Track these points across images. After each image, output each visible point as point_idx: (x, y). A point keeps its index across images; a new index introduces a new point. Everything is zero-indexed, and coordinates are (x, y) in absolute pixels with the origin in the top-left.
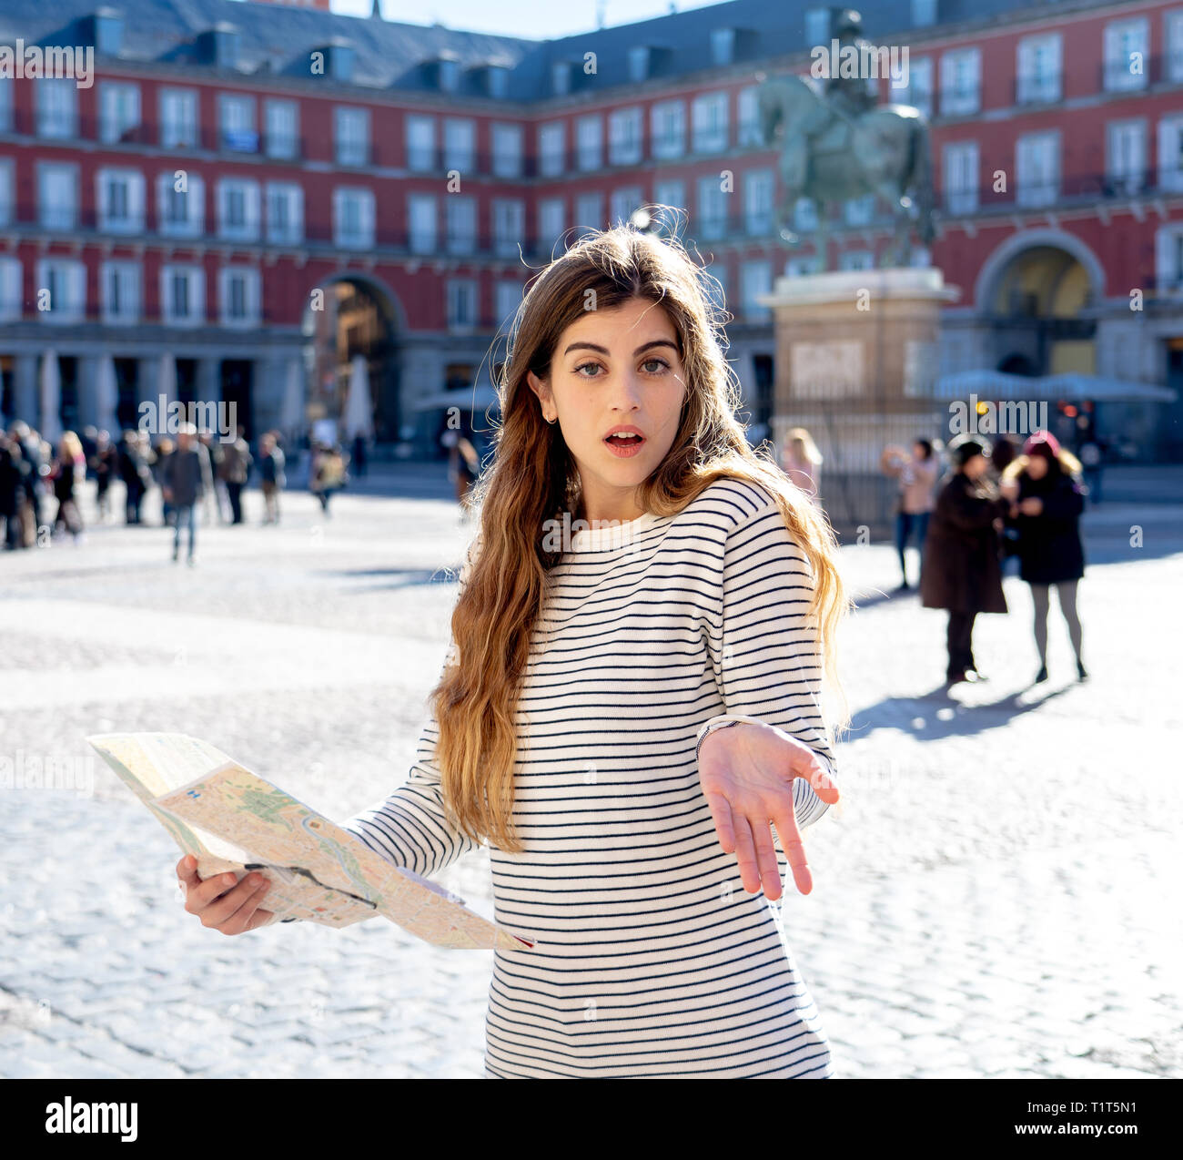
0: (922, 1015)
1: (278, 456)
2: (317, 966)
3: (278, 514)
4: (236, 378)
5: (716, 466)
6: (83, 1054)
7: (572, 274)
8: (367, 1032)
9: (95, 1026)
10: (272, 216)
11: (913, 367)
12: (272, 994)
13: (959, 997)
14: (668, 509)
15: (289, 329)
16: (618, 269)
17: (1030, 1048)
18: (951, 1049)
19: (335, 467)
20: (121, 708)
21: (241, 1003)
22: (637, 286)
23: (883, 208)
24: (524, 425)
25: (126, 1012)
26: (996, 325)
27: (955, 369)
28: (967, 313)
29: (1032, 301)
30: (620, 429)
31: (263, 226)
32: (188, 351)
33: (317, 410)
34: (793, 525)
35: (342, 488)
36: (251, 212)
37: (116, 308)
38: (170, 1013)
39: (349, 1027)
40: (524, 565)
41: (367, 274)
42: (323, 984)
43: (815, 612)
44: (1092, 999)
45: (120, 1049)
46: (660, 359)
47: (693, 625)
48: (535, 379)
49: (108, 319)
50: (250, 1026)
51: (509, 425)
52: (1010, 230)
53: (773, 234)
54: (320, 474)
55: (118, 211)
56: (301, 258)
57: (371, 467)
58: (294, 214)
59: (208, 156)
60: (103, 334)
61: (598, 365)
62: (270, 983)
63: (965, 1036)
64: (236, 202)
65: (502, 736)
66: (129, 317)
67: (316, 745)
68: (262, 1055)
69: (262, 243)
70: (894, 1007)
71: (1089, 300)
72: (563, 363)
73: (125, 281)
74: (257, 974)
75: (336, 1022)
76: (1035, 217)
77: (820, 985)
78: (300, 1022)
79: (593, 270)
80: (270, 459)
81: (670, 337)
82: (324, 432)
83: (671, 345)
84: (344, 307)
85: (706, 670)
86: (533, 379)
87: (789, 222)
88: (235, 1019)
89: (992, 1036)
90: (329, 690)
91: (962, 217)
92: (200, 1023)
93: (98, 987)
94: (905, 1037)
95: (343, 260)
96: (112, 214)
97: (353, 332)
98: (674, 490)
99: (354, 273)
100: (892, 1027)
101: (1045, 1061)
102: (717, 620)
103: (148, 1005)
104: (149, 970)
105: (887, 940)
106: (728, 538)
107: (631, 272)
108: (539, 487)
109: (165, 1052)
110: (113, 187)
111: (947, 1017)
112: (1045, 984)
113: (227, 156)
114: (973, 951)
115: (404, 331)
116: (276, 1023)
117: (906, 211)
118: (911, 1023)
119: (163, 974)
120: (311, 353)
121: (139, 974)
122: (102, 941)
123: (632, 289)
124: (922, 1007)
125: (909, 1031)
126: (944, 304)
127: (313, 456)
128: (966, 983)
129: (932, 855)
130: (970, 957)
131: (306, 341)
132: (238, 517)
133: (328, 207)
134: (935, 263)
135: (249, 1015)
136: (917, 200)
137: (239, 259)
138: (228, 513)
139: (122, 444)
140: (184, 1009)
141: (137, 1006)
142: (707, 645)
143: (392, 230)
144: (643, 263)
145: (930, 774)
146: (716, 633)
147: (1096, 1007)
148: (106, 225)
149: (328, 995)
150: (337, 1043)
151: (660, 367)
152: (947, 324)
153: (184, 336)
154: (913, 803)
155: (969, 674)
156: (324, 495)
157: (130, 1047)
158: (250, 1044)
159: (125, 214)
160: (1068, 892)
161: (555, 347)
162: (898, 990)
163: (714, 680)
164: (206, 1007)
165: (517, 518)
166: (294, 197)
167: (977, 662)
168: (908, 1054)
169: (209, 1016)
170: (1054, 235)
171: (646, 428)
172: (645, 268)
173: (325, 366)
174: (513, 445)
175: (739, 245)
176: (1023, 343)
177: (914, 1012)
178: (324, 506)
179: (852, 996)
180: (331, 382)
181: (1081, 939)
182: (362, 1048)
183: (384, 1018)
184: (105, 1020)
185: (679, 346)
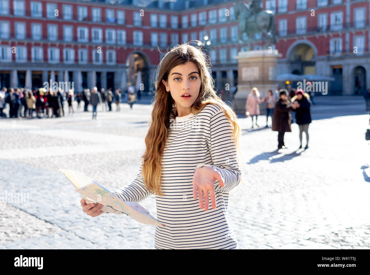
0: (269, 230)
1: (120, 95)
2: (125, 218)
3: (120, 109)
4: (110, 76)
5: (207, 101)
6: (69, 239)
7: (173, 56)
8: (136, 234)
9: (72, 232)
10: (119, 38)
11: (271, 73)
12: (114, 225)
13: (278, 225)
14: (196, 112)
15: (123, 65)
16: (184, 54)
17: (295, 238)
18: (276, 238)
19: (133, 97)
20: (81, 155)
21: (106, 227)
22: (189, 59)
23: (264, 35)
24: (161, 92)
25: (79, 229)
26: (291, 63)
27: (281, 73)
28: (284, 60)
29: (300, 57)
30: (185, 94)
31: (116, 40)
32: (99, 70)
33: (129, 84)
34: (226, 115)
35: (135, 102)
36: (114, 37)
37: (82, 60)
38: (89, 229)
39: (132, 233)
40: (162, 127)
41: (141, 51)
42: (126, 222)
43: (234, 135)
44: (310, 226)
45: (77, 238)
46: (195, 76)
47: (204, 140)
48: (164, 81)
49: (80, 62)
50: (108, 232)
51: (158, 92)
52: (295, 40)
53: (237, 42)
54: (129, 99)
55: (82, 37)
56: (126, 48)
57: (142, 97)
58: (124, 37)
59: (103, 24)
60: (79, 66)
61: (180, 78)
62: (114, 222)
63: (279, 235)
64: (110, 34)
65: (158, 168)
66: (85, 62)
67: (127, 164)
68: (111, 239)
69: (116, 44)
70: (262, 228)
71: (314, 56)
72: (171, 78)
73: (84, 54)
74: (111, 220)
75: (129, 231)
76: (301, 37)
77: (245, 222)
78: (120, 231)
79: (178, 55)
80: (118, 96)
81: (197, 71)
82: (131, 89)
83: (197, 73)
84: (136, 59)
85: (207, 151)
86: (163, 81)
87: (241, 38)
88: (105, 231)
89: (286, 235)
90: (130, 151)
91: (283, 37)
92: (97, 231)
93: (73, 223)
94: (265, 235)
95: (135, 48)
96: (81, 38)
97: (138, 65)
98: (198, 108)
99: (138, 51)
100: (262, 233)
101: (299, 241)
102: (209, 139)
103: (84, 227)
104: (85, 219)
105: (261, 211)
106: (211, 119)
107: (187, 55)
108: (165, 108)
109: (88, 239)
110: (81, 31)
111: (275, 230)
112: (299, 222)
113: (108, 24)
114: (282, 214)
115: (150, 65)
116: (115, 232)
117: (269, 36)
118: (267, 232)
119: (88, 220)
120: (128, 70)
121: (83, 220)
122: (74, 212)
123: (188, 59)
124: (269, 228)
125: (266, 234)
126: (278, 58)
127: (128, 95)
128: (280, 222)
129: (273, 191)
130: (281, 216)
131: (127, 67)
132: (110, 109)
133: (132, 36)
134: (277, 48)
135: (108, 229)
136: (272, 33)
137: (111, 48)
138: (108, 108)
139: (83, 92)
140: (93, 228)
141: (82, 227)
142: (207, 145)
143: (147, 41)
144: (190, 53)
145: (273, 171)
146: (209, 142)
147: (311, 228)
148: (79, 40)
149: (127, 225)
150: (129, 237)
151: (195, 78)
152: (279, 63)
153: (98, 66)
154: (269, 178)
155: (283, 147)
156: (131, 104)
157: (80, 237)
158: (108, 237)
159: (84, 38)
160: (305, 200)
161: (169, 74)
162: (264, 224)
163: (210, 153)
164: (98, 228)
165: (160, 116)
166: (124, 33)
167: (285, 144)
168: (266, 239)
169: (99, 230)
170: (305, 41)
171: (191, 93)
172: (191, 54)
173: (132, 73)
174: (159, 97)
175: (230, 44)
176: (298, 67)
177: (267, 229)
178: (131, 107)
179: (253, 225)
180: (133, 77)
181: (308, 211)
182: (135, 238)
183: (140, 230)
184: (74, 231)
185: (199, 73)
